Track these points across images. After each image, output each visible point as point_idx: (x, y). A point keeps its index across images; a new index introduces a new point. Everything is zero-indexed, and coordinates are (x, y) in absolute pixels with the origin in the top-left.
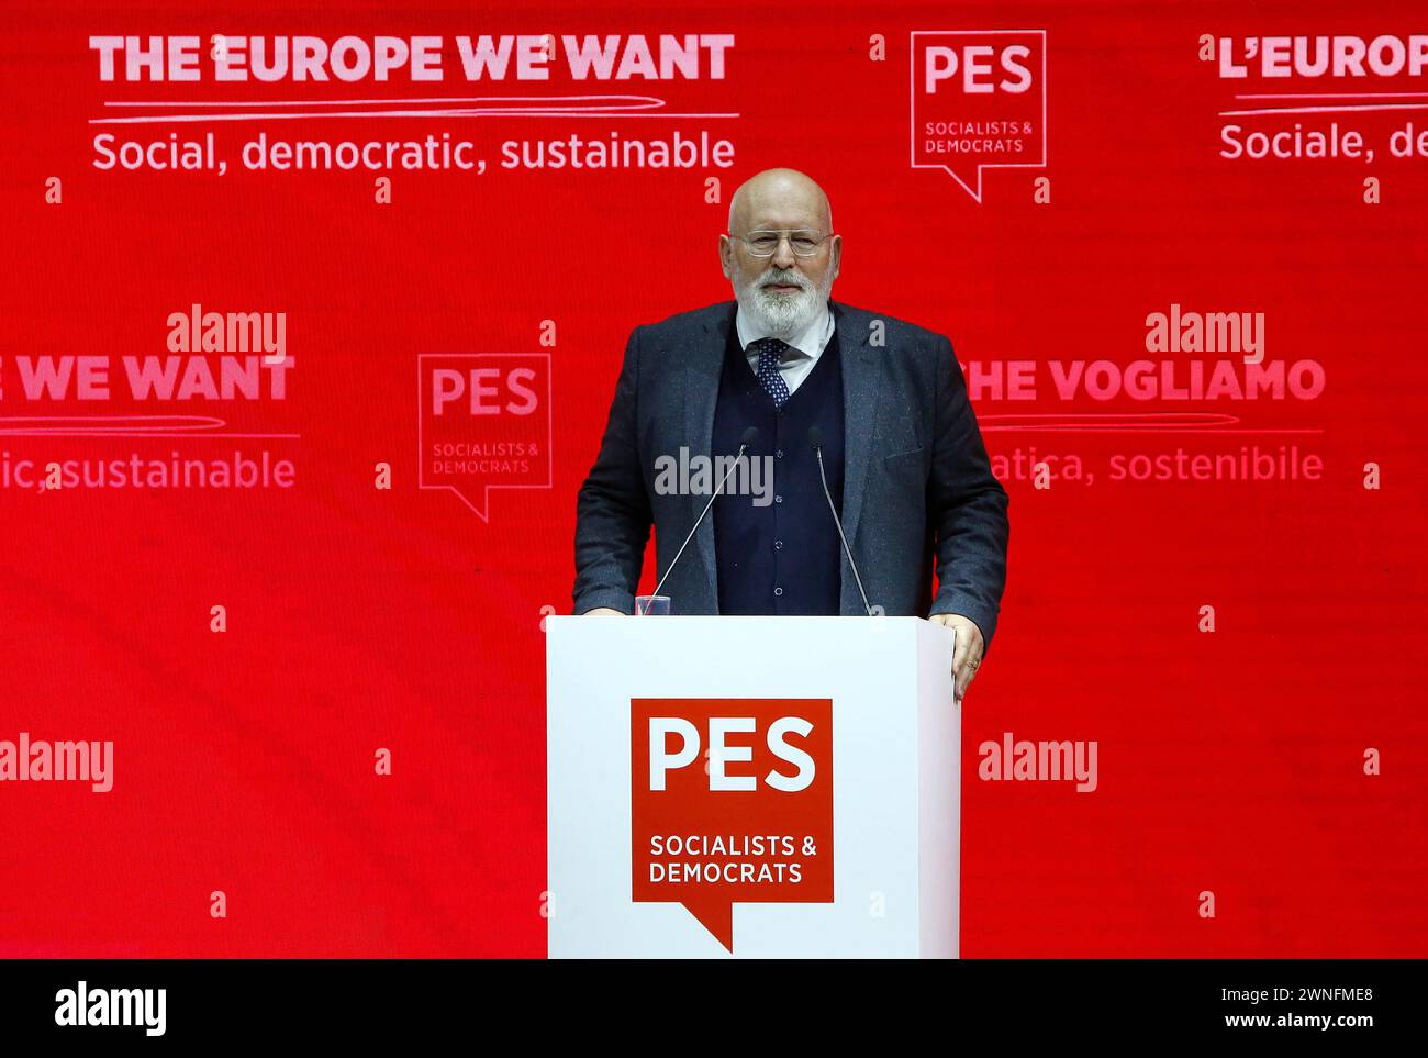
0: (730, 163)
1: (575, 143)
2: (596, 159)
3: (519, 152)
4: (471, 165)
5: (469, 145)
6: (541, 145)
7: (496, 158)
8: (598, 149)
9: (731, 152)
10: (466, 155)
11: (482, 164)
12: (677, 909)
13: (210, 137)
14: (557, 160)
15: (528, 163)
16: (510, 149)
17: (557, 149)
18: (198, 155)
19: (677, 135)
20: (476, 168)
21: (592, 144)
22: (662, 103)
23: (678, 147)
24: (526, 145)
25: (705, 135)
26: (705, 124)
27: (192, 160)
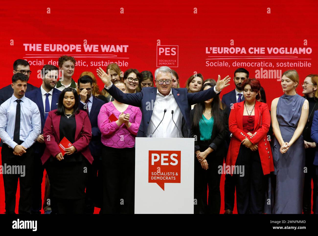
0: (127, 66)
1: (102, 62)
2: (106, 65)
3: (93, 63)
4: (85, 65)
5: (85, 62)
6: (97, 62)
7: (89, 64)
8: (106, 63)
9: (128, 64)
10: (85, 64)
11: (87, 65)
12: (156, 184)
13: (43, 60)
14: (100, 65)
15: (95, 65)
16: (92, 63)
17: (100, 63)
18: (41, 63)
19: (119, 61)
20: (86, 66)
21: (105, 62)
22: (117, 56)
23: (119, 63)
24: (94, 62)
25: (123, 61)
26: (124, 59)
27: (40, 64)
